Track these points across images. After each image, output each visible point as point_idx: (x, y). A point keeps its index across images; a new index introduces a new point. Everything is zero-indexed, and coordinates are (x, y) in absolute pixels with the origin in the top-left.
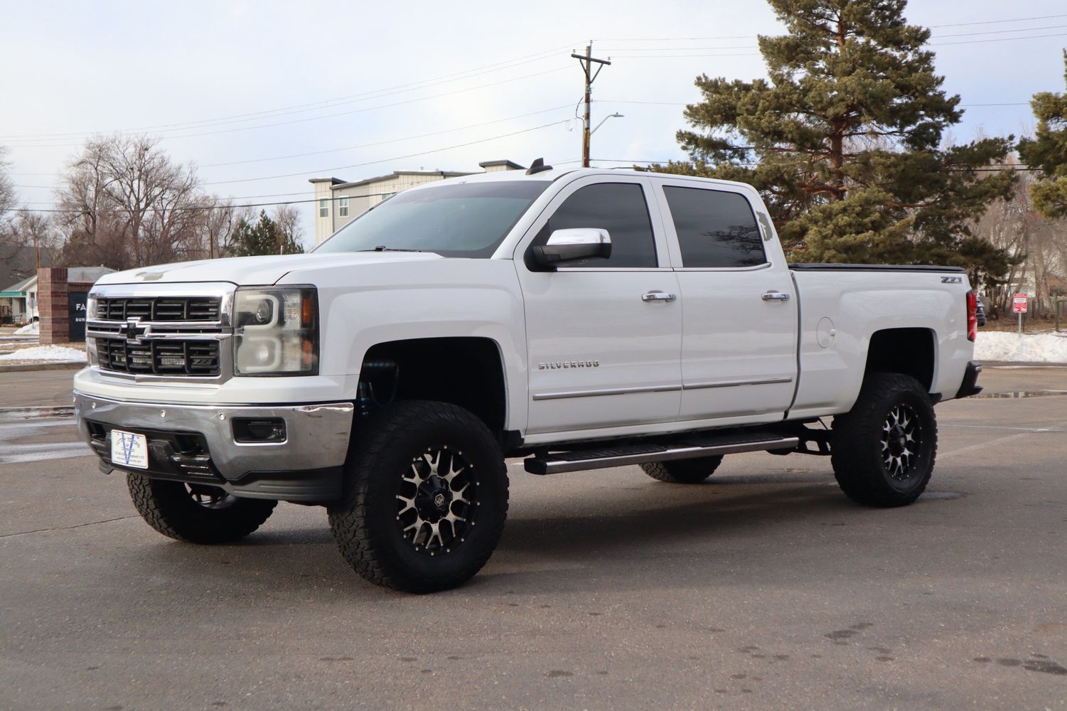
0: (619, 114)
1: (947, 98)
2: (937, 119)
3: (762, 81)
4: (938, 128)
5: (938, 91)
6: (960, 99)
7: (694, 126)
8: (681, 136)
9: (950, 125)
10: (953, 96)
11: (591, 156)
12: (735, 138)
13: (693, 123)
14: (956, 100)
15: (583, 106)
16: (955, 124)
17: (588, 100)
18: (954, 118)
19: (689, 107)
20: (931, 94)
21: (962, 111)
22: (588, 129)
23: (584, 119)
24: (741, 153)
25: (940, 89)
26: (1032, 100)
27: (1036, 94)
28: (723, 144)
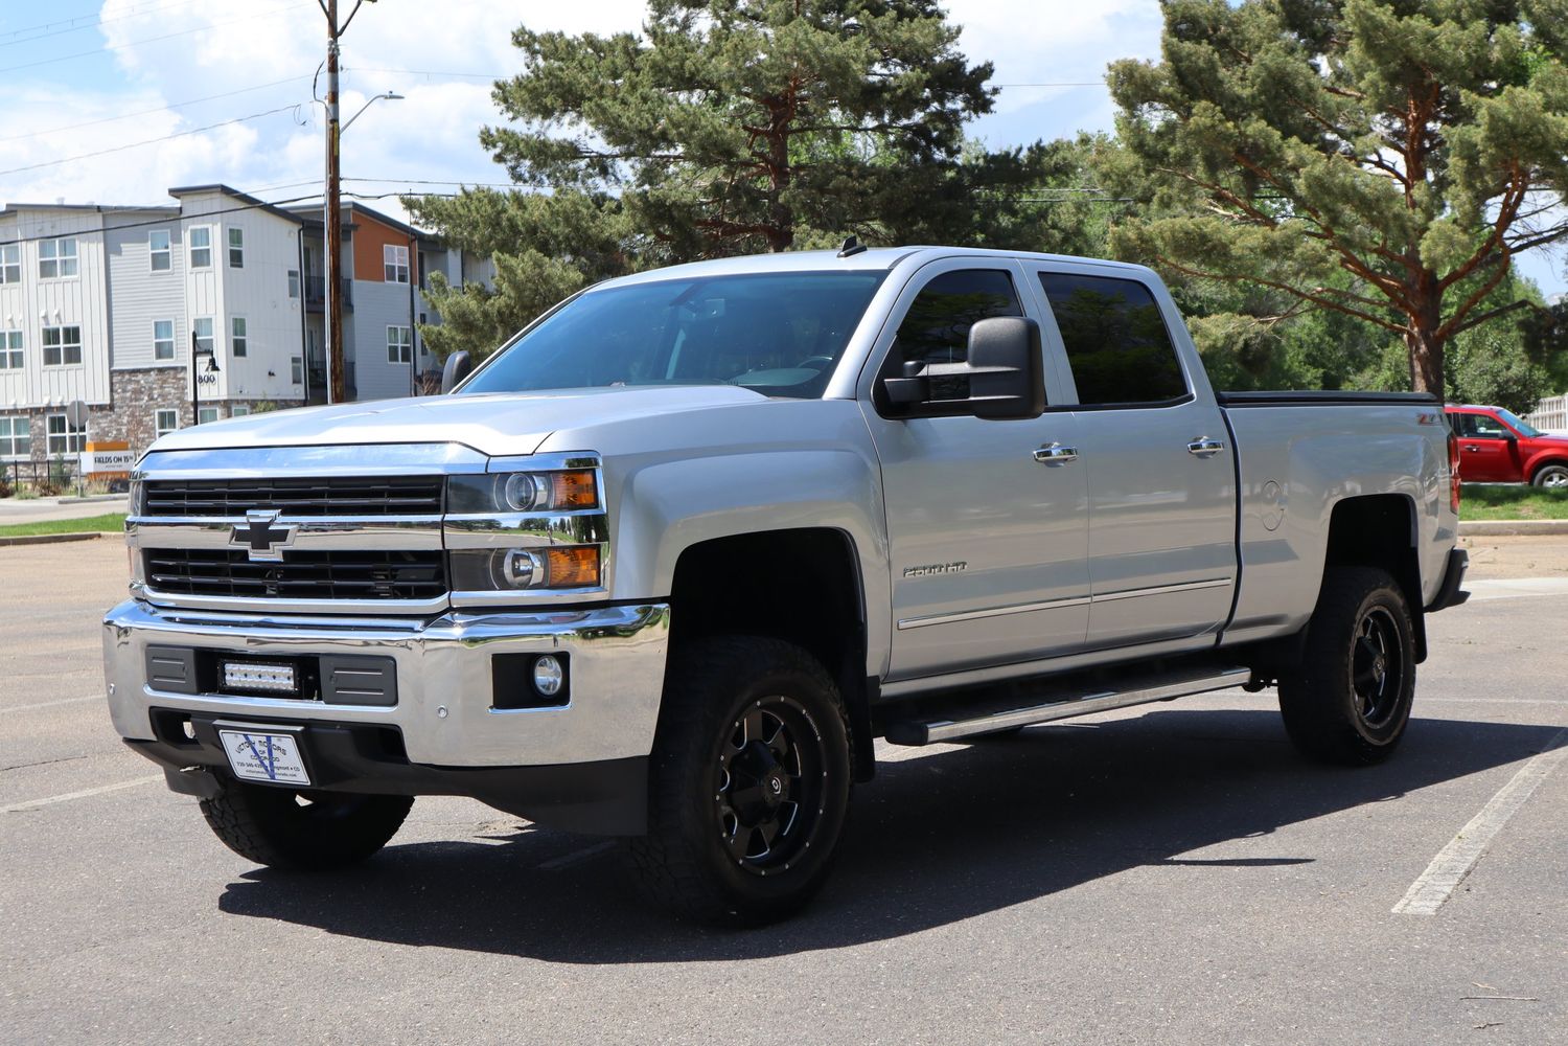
0: (394, 94)
1: (969, 68)
2: (949, 105)
3: (629, 38)
4: (951, 121)
5: (951, 52)
6: (992, 71)
7: (514, 118)
8: (487, 140)
9: (974, 116)
10: (982, 64)
11: (342, 174)
12: (591, 138)
13: (511, 115)
14: (986, 72)
15: (325, 78)
16: (982, 115)
17: (334, 68)
18: (981, 104)
19: (497, 85)
20: (938, 59)
21: (995, 91)
22: (334, 121)
23: (327, 102)
24: (602, 165)
25: (953, 49)
26: (1107, 73)
27: (1112, 62)
28: (572, 151)
